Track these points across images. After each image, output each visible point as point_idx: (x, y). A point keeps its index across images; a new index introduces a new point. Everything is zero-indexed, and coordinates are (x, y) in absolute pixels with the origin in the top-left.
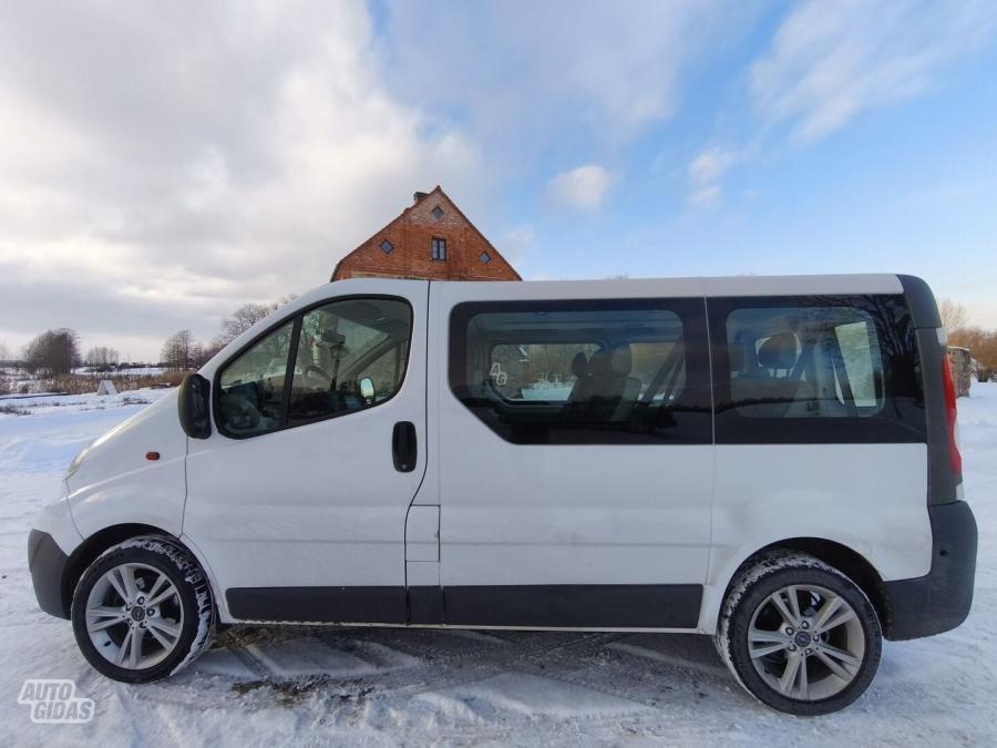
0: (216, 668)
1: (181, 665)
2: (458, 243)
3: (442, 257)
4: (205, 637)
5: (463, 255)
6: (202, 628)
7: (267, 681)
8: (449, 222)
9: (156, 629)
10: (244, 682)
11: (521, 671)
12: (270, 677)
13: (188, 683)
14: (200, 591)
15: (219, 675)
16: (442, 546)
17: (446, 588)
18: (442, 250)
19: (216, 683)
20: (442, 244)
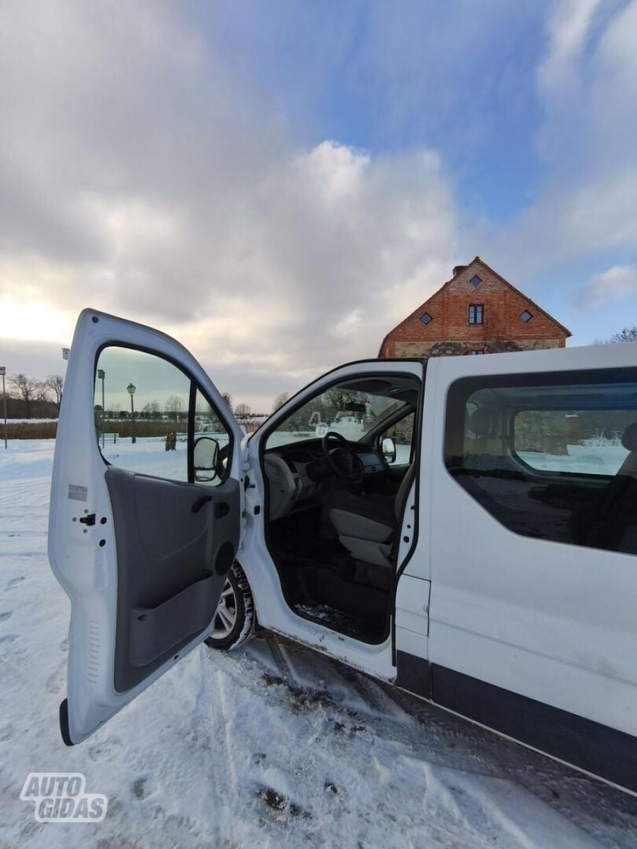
0: (256, 655)
1: (234, 645)
2: (496, 306)
3: (479, 320)
4: (249, 631)
5: (501, 317)
6: (247, 623)
7: (285, 681)
8: (488, 288)
9: (222, 614)
10: (272, 675)
11: (526, 787)
12: (288, 679)
13: (238, 659)
14: (247, 597)
15: (257, 661)
16: (430, 622)
17: (433, 664)
18: (479, 315)
19: (255, 667)
20: (479, 309)
